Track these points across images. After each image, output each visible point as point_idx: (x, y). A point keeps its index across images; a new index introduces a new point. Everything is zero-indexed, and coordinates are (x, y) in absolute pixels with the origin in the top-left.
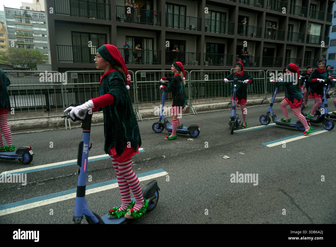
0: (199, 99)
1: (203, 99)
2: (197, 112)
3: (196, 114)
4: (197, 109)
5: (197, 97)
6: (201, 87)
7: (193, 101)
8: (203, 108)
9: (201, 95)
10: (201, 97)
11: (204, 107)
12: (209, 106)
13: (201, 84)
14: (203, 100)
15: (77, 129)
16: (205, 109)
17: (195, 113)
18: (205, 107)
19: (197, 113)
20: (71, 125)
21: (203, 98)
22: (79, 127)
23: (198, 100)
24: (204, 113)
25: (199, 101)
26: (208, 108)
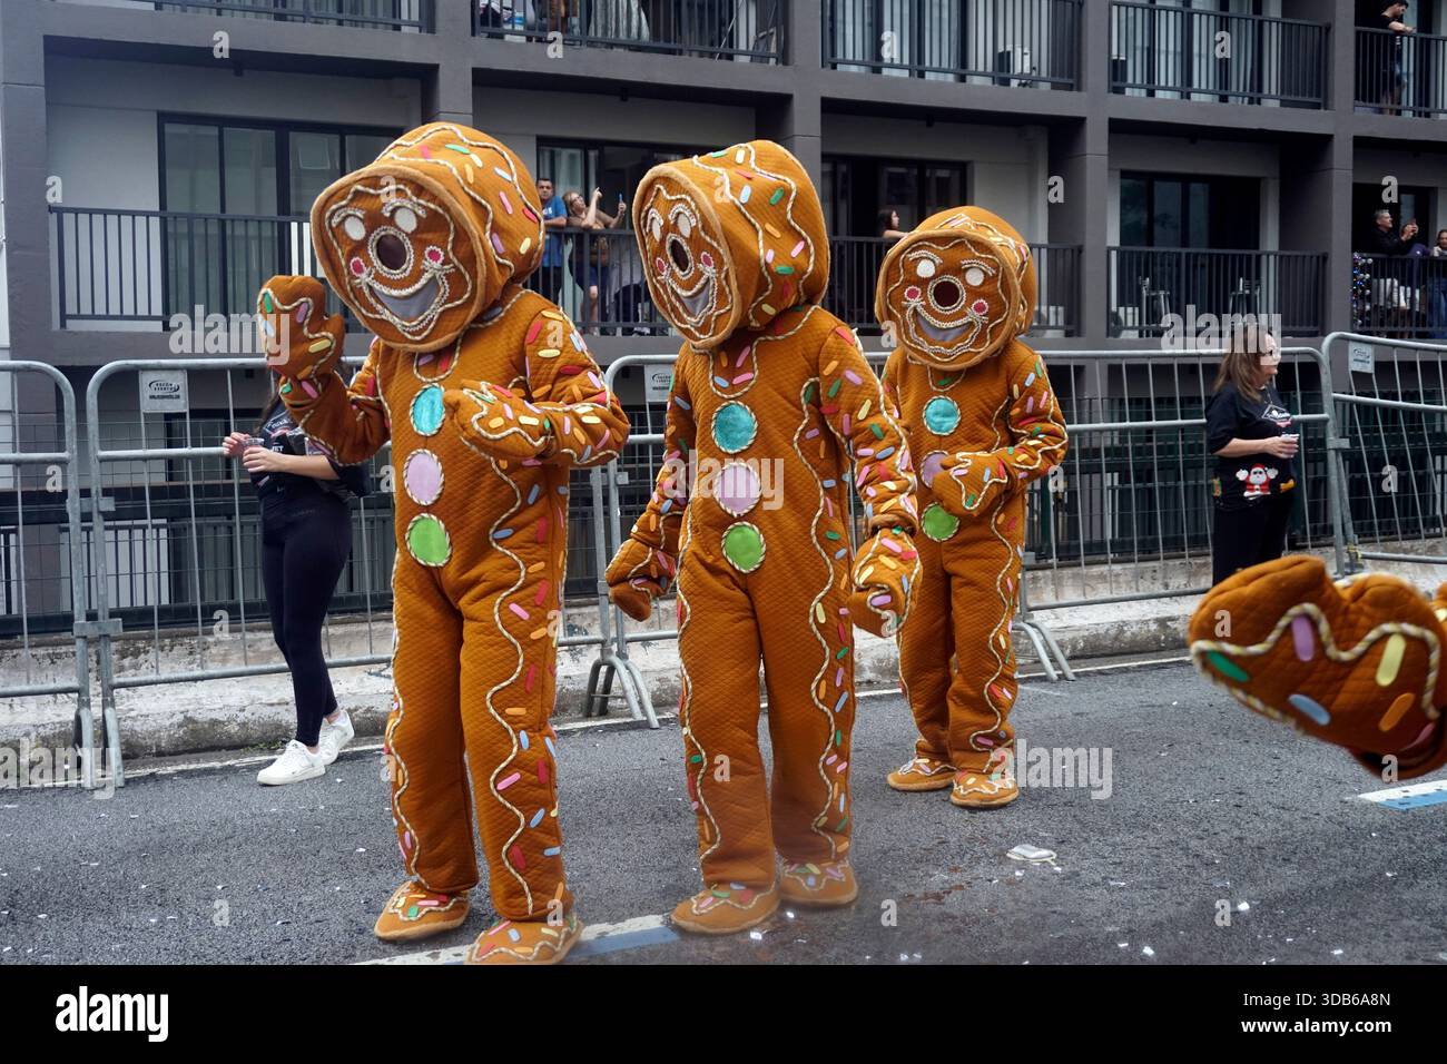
0: (1084, 570)
1: (1117, 568)
2: (1072, 668)
3: (1062, 677)
4: (1074, 642)
5: (1069, 556)
6: (1096, 477)
7: (1035, 579)
8: (1113, 632)
9: (1096, 538)
10: (1096, 550)
11: (1121, 626)
12: (1162, 622)
13: (1096, 452)
14: (1117, 575)
15: (168, 783)
16: (1133, 640)
17: (1054, 674)
18: (1135, 629)
19: (1070, 673)
20: (125, 757)
21: (1114, 562)
22: (180, 773)
23: (1075, 576)
24: (1127, 670)
25: (1085, 583)
26: (1156, 639)
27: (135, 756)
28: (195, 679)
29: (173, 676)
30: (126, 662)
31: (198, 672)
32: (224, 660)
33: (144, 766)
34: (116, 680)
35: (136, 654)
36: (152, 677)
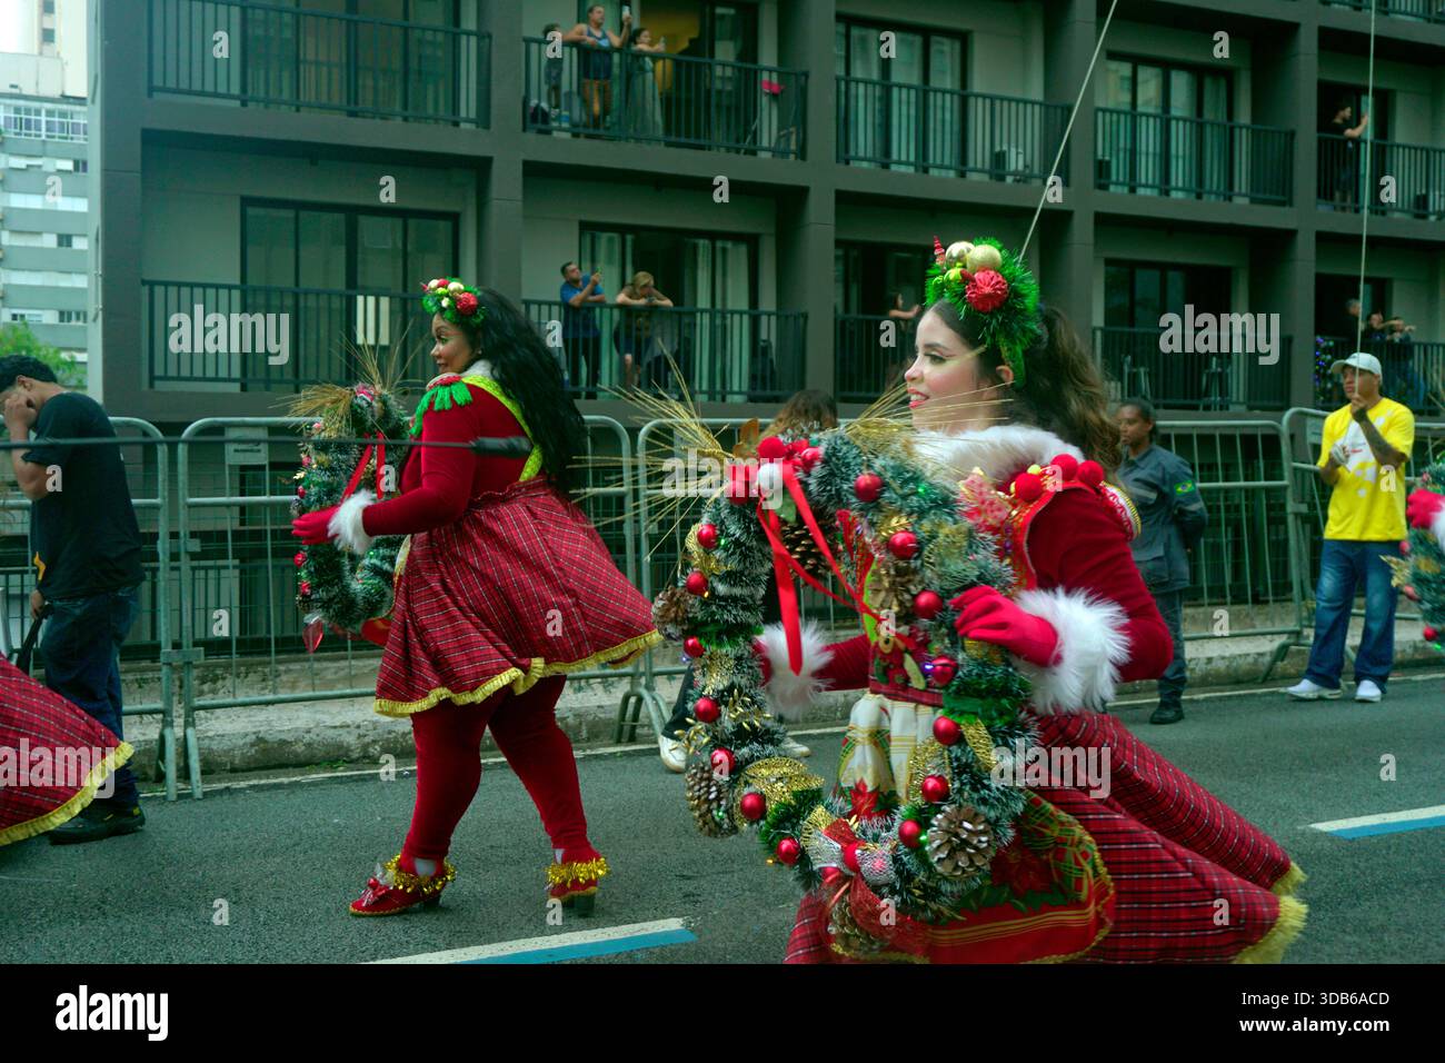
15: (241, 796)
20: (203, 773)
22: (252, 787)
27: (212, 772)
28: (268, 703)
29: (247, 700)
30: (206, 687)
31: (270, 697)
32: (293, 687)
33: (219, 781)
34: (198, 702)
35: (214, 681)
36: (230, 700)
